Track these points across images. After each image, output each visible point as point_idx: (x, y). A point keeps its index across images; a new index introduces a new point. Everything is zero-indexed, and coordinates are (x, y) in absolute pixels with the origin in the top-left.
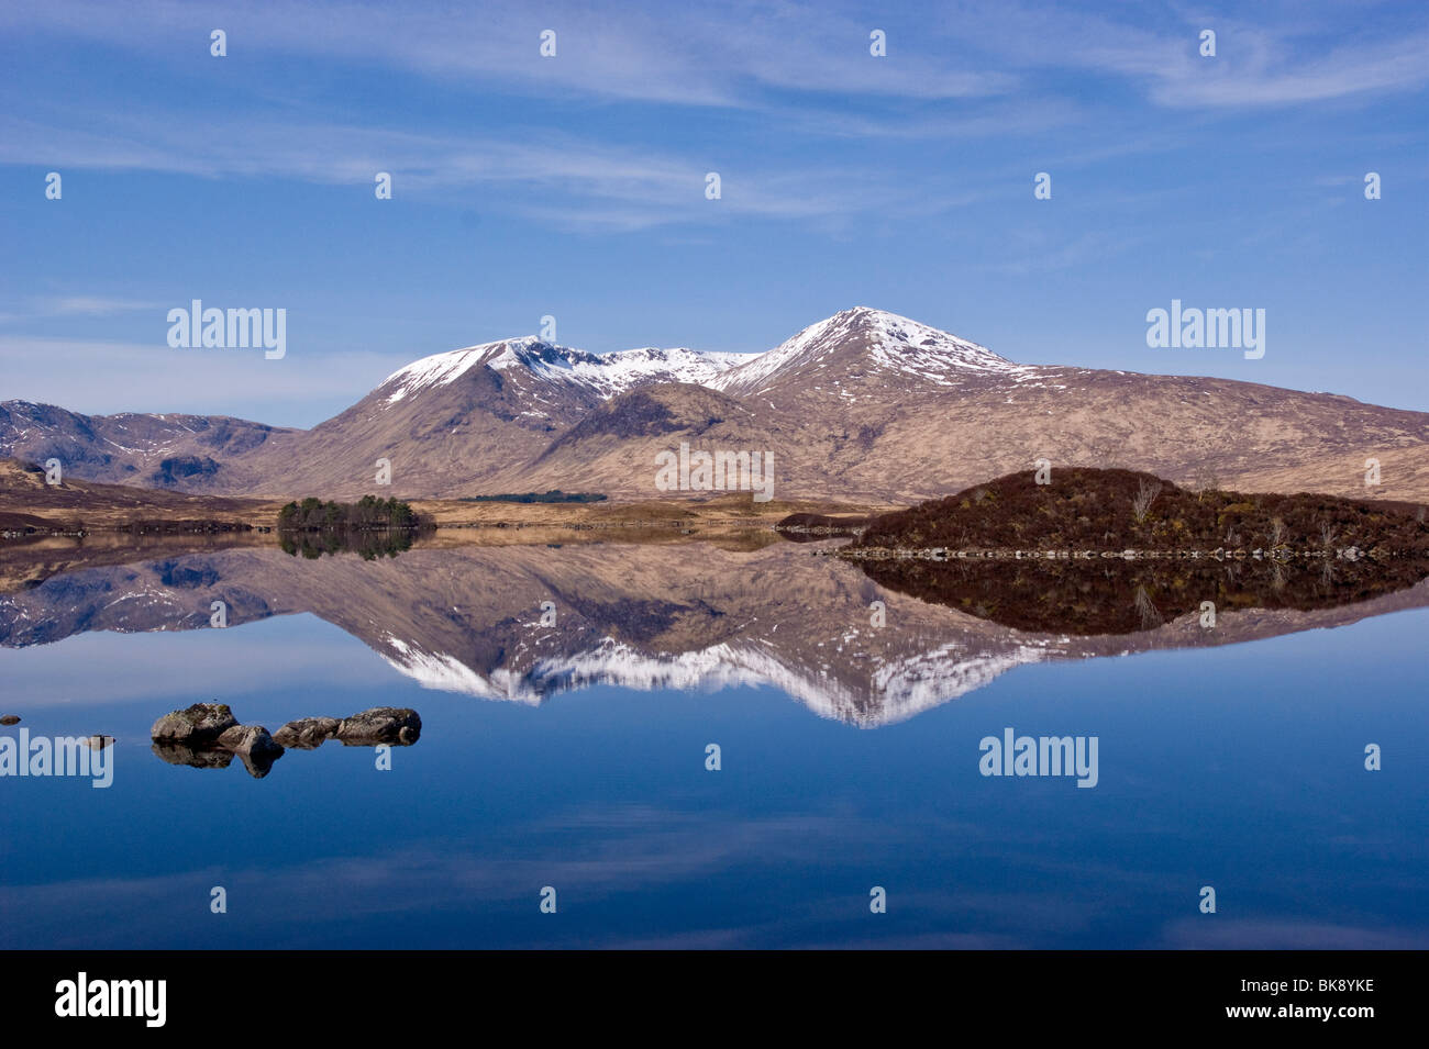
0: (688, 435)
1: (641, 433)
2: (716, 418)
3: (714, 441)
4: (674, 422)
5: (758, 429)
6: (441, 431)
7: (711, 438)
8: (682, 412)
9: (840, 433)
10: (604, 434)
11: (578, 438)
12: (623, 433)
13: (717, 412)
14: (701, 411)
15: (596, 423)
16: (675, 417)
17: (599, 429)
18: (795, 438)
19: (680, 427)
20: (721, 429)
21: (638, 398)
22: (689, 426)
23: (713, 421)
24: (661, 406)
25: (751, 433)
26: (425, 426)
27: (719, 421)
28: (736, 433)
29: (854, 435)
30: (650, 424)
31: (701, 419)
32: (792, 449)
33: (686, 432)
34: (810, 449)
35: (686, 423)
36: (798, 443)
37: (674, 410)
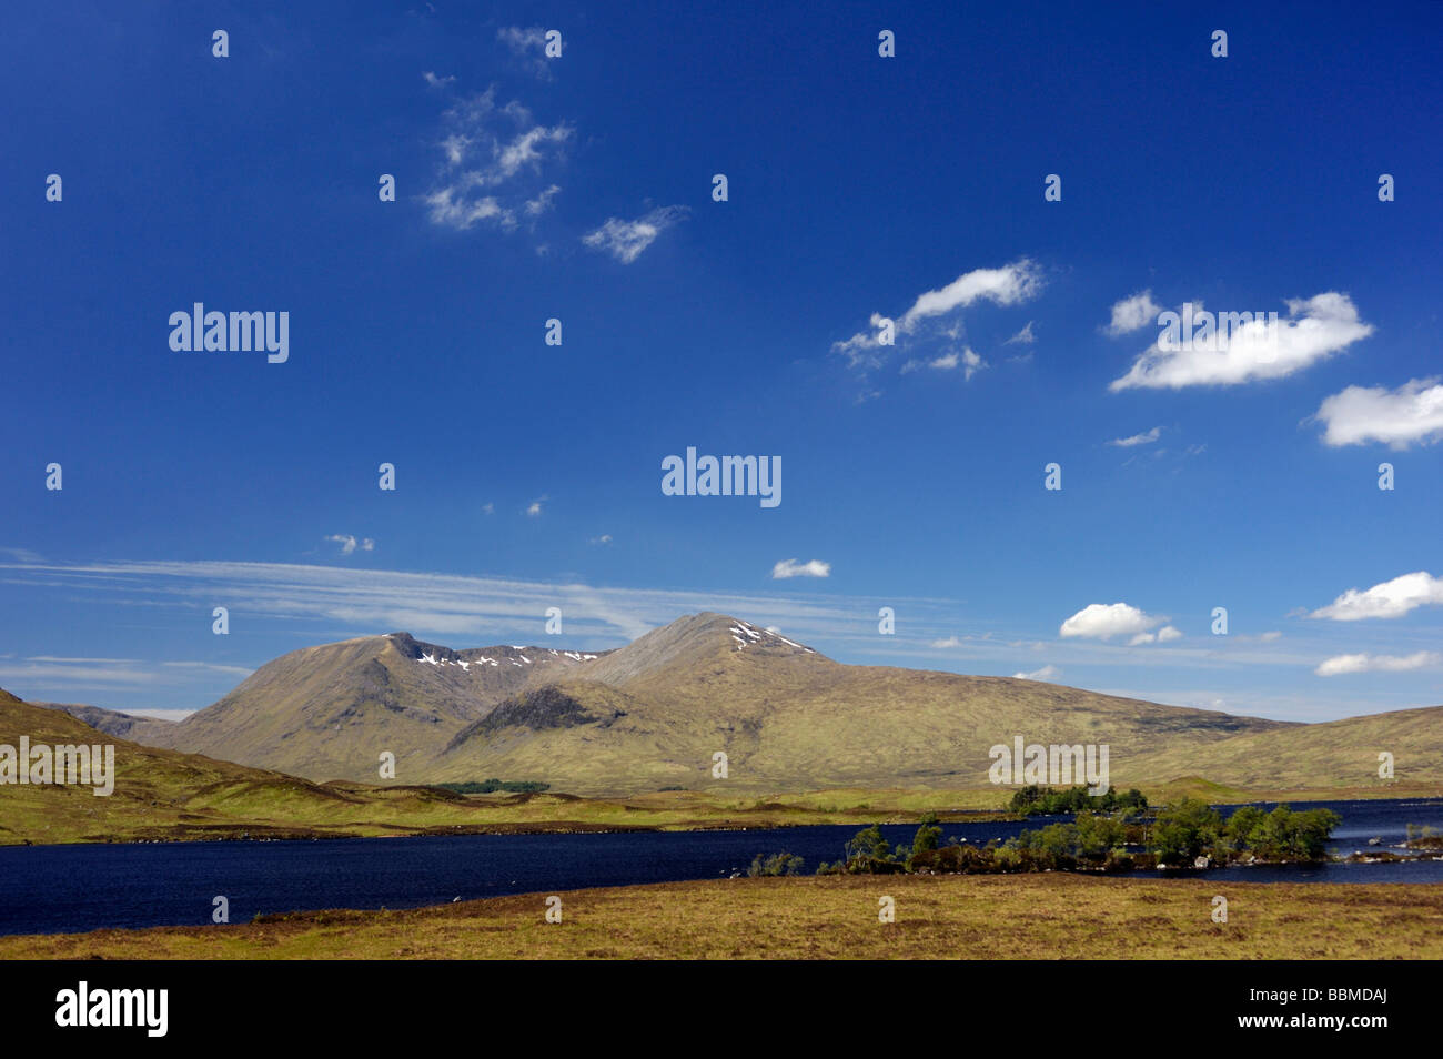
0: (599, 727)
1: (554, 725)
2: (621, 711)
3: (622, 733)
4: (584, 714)
5: (658, 721)
6: (337, 721)
7: (619, 730)
8: (590, 705)
9: (726, 725)
10: (518, 726)
11: (489, 729)
12: (537, 725)
13: (621, 706)
14: (607, 704)
15: (509, 715)
16: (585, 710)
17: (512, 721)
18: (691, 730)
19: (590, 720)
20: (628, 722)
21: (548, 692)
22: (599, 719)
23: (619, 714)
24: (570, 700)
25: (652, 726)
26: (320, 717)
27: (623, 715)
28: (641, 727)
29: (739, 727)
30: (562, 717)
31: (608, 712)
32: (691, 740)
33: (597, 724)
34: (706, 741)
35: (595, 716)
36: (694, 734)
37: (584, 704)
